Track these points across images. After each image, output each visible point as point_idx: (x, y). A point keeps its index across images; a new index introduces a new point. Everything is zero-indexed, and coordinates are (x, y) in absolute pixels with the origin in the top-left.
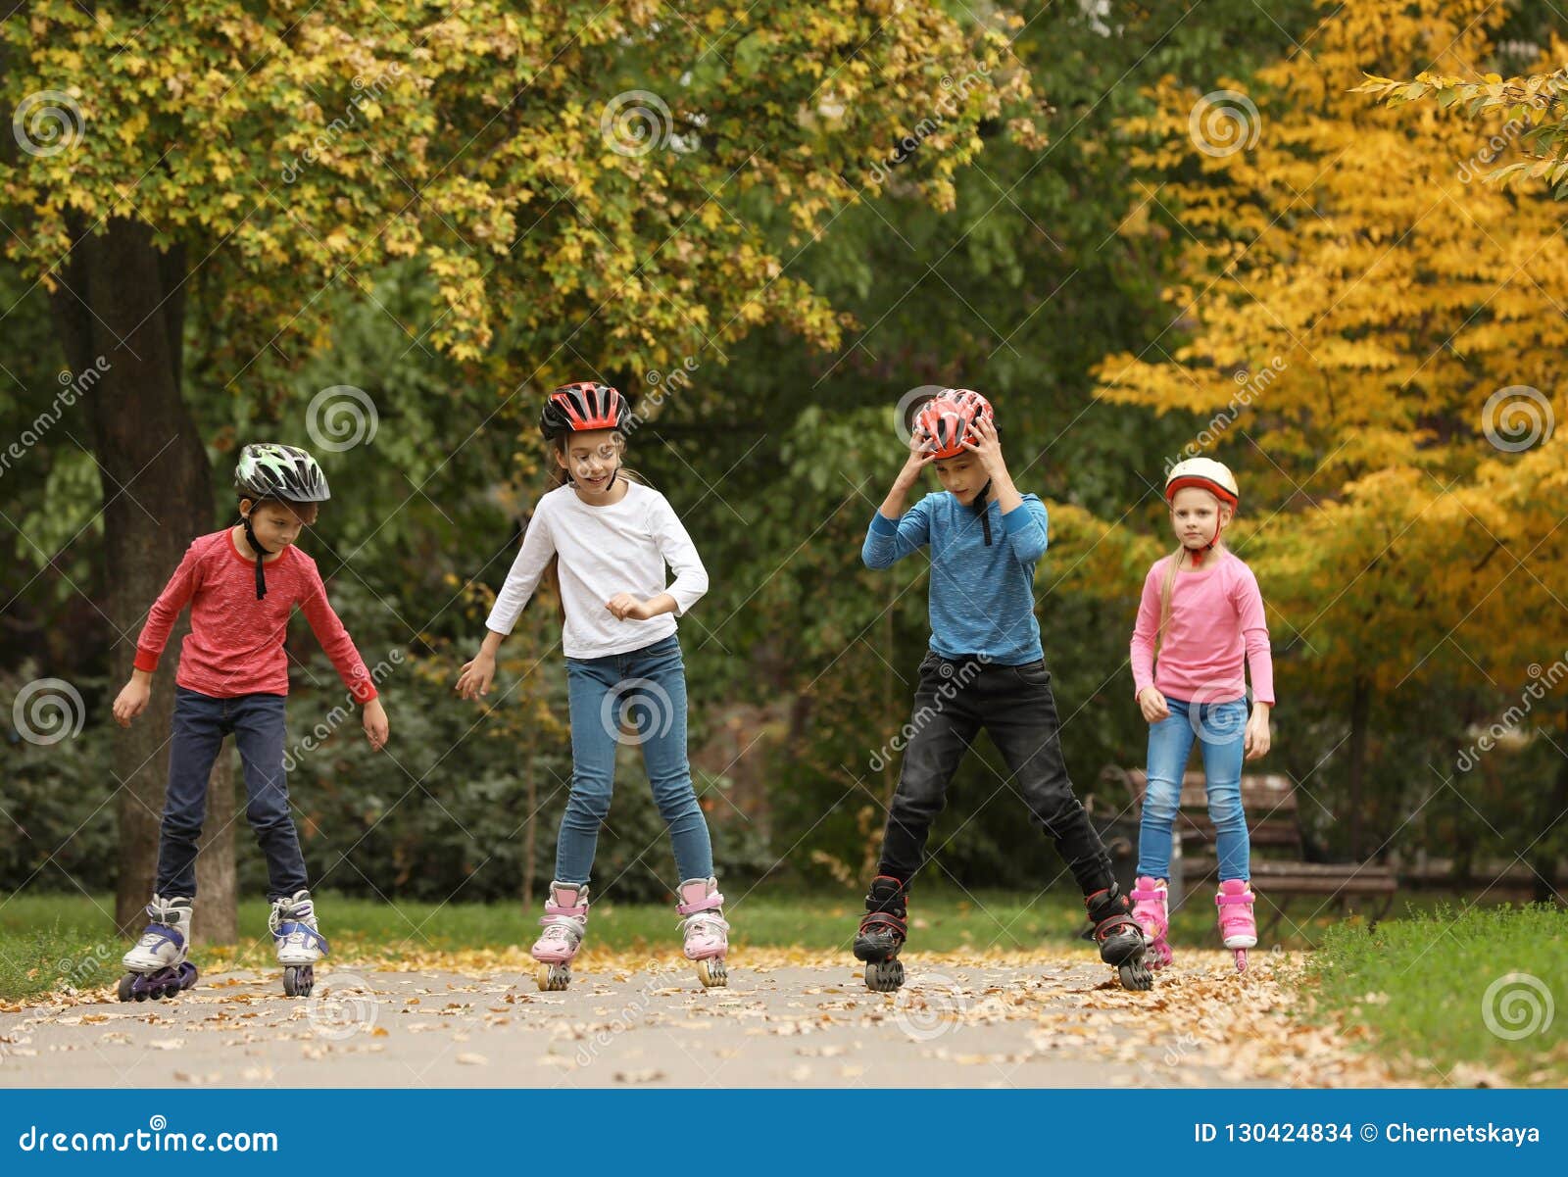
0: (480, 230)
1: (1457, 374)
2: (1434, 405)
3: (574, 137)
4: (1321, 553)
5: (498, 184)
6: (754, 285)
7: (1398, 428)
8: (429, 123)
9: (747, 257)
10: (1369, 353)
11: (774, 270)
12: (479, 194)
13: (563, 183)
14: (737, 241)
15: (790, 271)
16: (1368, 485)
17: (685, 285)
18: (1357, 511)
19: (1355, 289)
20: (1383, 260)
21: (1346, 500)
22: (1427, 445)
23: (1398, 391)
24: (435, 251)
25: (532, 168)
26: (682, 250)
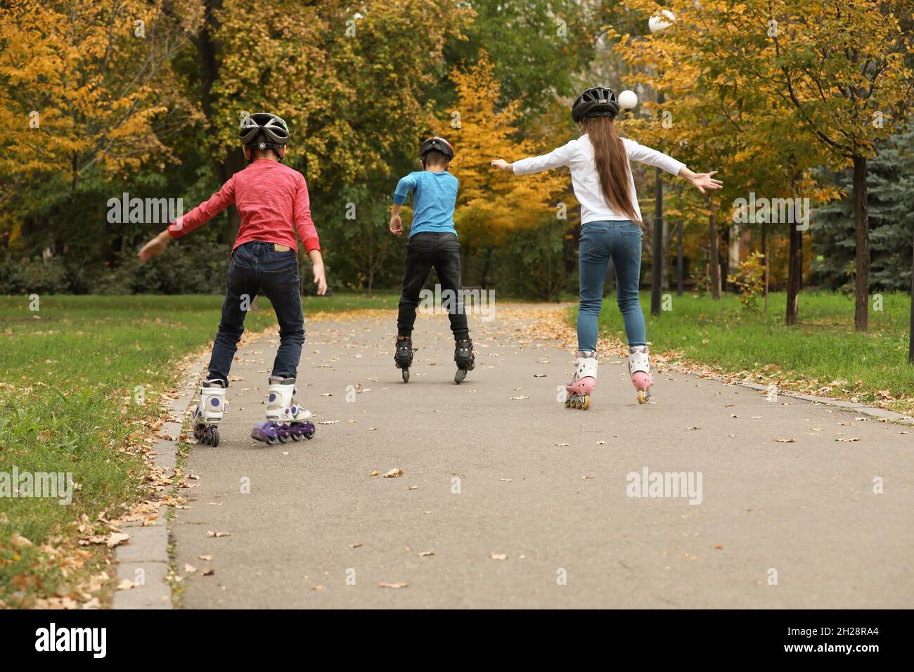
0: (318, 149)
1: (488, 177)
2: (483, 184)
3: (337, 127)
4: (462, 217)
5: (322, 138)
6: (374, 160)
7: (476, 189)
8: (306, 125)
9: (372, 154)
10: (471, 173)
11: (379, 157)
12: (318, 141)
13: (336, 138)
14: (370, 151)
15: (382, 157)
16: (473, 202)
17: (359, 160)
18: (470, 208)
19: (469, 158)
20: (475, 153)
21: (468, 205)
22: (483, 193)
23: (476, 181)
24: (308, 154)
25: (328, 135)
26: (358, 152)
